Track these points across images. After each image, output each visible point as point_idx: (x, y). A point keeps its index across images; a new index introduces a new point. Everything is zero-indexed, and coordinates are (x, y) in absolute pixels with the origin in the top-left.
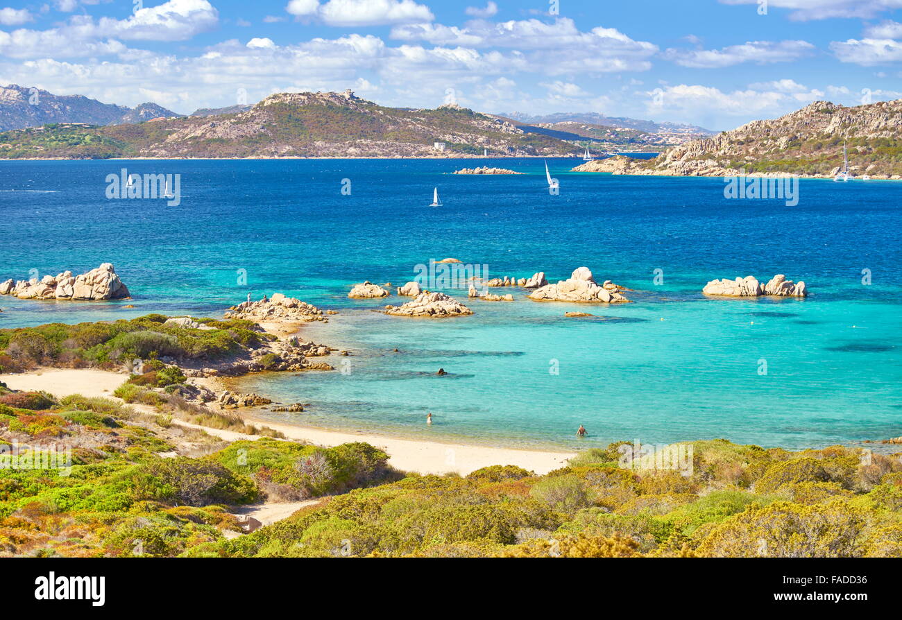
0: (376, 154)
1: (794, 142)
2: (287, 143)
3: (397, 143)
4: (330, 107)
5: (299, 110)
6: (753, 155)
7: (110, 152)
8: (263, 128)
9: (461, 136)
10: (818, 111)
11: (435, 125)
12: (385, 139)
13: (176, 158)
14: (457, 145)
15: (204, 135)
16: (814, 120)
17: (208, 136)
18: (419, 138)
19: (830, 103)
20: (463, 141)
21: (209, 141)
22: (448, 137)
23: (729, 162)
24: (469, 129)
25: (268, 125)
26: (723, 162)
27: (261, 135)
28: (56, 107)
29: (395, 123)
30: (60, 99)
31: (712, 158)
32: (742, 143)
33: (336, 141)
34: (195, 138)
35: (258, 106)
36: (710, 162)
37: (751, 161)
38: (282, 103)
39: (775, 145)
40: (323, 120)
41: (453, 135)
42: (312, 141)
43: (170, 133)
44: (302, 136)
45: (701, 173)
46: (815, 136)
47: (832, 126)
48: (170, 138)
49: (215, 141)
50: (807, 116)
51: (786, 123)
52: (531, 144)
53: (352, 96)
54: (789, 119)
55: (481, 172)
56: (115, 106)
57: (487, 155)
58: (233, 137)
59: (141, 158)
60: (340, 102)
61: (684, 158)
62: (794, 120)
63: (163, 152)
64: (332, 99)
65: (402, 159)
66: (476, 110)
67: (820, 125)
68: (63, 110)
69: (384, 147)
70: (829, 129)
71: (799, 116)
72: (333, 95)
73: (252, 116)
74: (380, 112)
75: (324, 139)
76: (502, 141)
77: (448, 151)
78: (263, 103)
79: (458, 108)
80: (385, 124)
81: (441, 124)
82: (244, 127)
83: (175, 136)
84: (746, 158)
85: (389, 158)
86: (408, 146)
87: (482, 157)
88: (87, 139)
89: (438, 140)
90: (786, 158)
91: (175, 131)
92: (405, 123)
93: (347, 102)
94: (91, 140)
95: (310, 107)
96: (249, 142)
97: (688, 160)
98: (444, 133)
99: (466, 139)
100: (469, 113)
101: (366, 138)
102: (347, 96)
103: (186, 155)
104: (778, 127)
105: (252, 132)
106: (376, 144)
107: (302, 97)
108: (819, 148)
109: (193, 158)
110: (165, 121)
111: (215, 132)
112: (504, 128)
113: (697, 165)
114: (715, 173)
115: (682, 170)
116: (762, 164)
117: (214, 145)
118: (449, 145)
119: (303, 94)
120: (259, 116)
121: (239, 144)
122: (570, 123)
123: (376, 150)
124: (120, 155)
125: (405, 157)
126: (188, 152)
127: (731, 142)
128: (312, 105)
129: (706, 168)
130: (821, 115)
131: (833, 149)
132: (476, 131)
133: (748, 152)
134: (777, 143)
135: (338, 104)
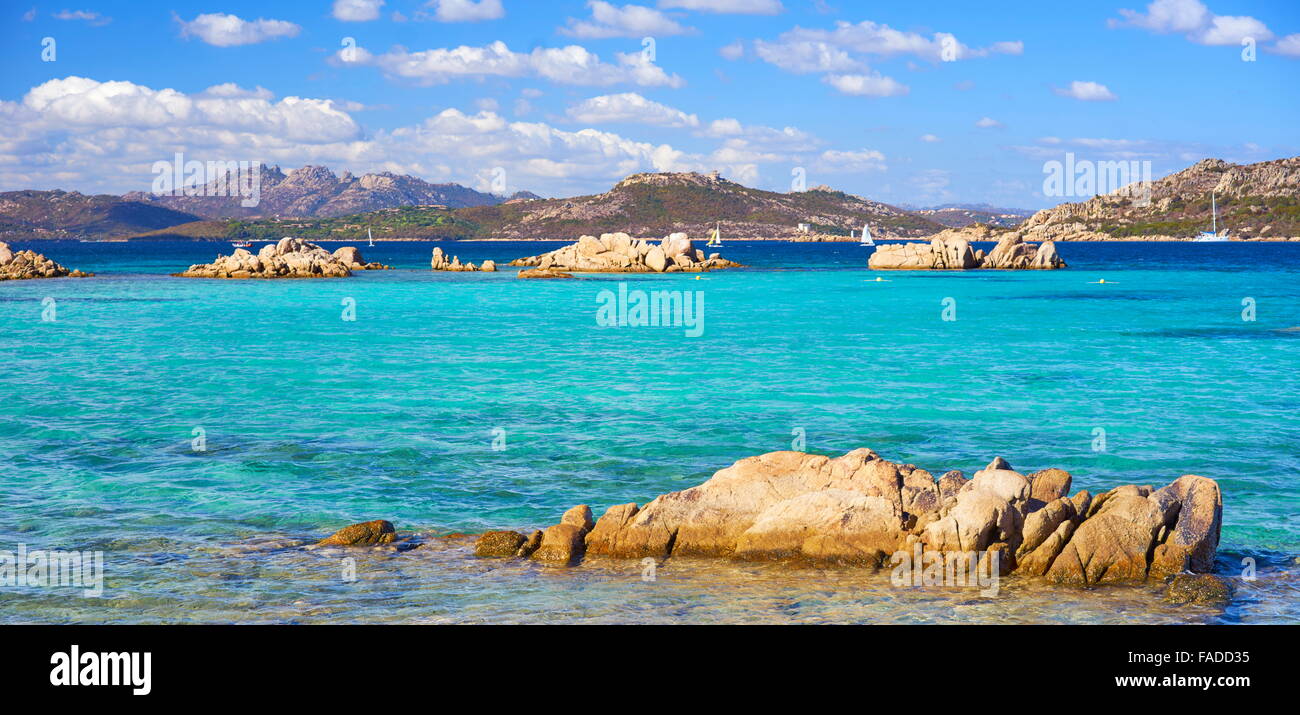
0: (737, 236)
1: (1177, 203)
2: (645, 225)
3: (760, 225)
4: (692, 188)
5: (659, 191)
6: (1128, 218)
7: (461, 233)
8: (620, 208)
9: (828, 218)
10: (1207, 169)
11: (802, 206)
12: (748, 221)
13: (529, 240)
14: (824, 226)
15: (558, 215)
16: (1202, 180)
17: (563, 216)
18: (783, 219)
19: (1221, 161)
20: (831, 223)
21: (564, 223)
22: (814, 219)
23: (1099, 225)
24: (838, 210)
25: (626, 206)
26: (1093, 225)
27: (618, 216)
28: (430, 195)
29: (759, 204)
30: (434, 187)
31: (1081, 221)
32: (1118, 206)
33: (696, 222)
34: (549, 219)
35: (617, 186)
36: (1077, 226)
37: (1126, 224)
38: (641, 183)
39: (1155, 208)
40: (684, 201)
41: (820, 216)
42: (671, 222)
43: (526, 215)
44: (661, 218)
45: (1067, 238)
46: (1202, 196)
47: (1223, 184)
48: (525, 220)
49: (569, 221)
50: (1194, 175)
51: (1169, 184)
52: (902, 226)
53: (718, 178)
54: (1173, 180)
55: (820, 240)
56: (490, 194)
57: (855, 236)
58: (589, 218)
59: (492, 240)
60: (702, 182)
61: (1049, 221)
62: (1179, 180)
63: (516, 233)
64: (694, 180)
65: (764, 241)
66: (848, 192)
67: (1209, 185)
68: (437, 198)
69: (745, 228)
70: (1219, 188)
71: (1185, 175)
72: (694, 174)
73: (610, 197)
74: (745, 193)
75: (683, 220)
76: (872, 223)
77: (813, 232)
78: (622, 183)
79: (829, 191)
80: (749, 206)
81: (808, 205)
82: (601, 207)
83: (530, 217)
84: (1120, 221)
85: (751, 239)
86: (770, 227)
87: (846, 238)
88: (439, 220)
89: (803, 222)
90: (1167, 220)
91: (531, 213)
92: (771, 204)
93: (709, 182)
94: (444, 221)
95: (670, 187)
96: (604, 224)
97: (1052, 224)
98: (811, 215)
99: (834, 220)
100: (841, 196)
101: (728, 219)
102: (713, 178)
103: (539, 236)
104: (1160, 188)
105: (609, 213)
106: (737, 226)
107: (662, 177)
108: (1206, 209)
109: (547, 240)
110: (523, 203)
111: (570, 213)
112: (877, 211)
113: (1062, 229)
114: (1083, 238)
115: (1046, 234)
116: (1139, 227)
117: (568, 227)
118: (813, 226)
119: (664, 174)
120: (617, 196)
121: (595, 225)
122: (952, 209)
123: (737, 232)
124: (472, 236)
125: (767, 239)
126: (542, 233)
127: (1105, 205)
128: (673, 186)
129: (1074, 232)
130: (1211, 174)
131: (1222, 210)
132: (846, 213)
133: (1123, 216)
134: (1158, 206)
135: (700, 185)
